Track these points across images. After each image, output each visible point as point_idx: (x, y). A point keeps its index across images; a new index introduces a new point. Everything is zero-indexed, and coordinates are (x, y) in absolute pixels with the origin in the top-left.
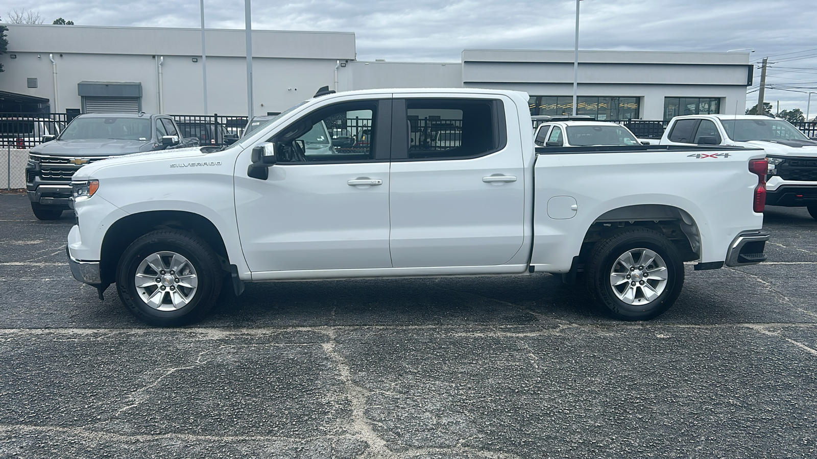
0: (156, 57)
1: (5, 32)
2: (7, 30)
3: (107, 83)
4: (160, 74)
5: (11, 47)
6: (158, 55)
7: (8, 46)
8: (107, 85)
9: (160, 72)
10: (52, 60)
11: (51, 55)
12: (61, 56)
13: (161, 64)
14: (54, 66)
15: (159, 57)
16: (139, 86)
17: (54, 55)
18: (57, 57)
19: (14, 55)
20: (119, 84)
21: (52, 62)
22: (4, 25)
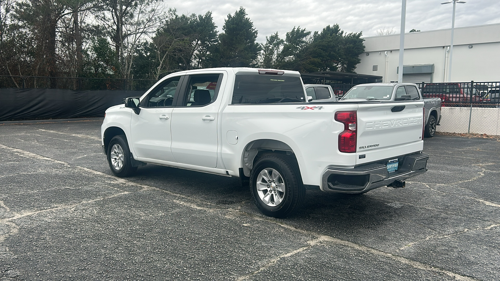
0: (445, 47)
1: (363, 42)
2: (365, 40)
3: (414, 66)
4: (447, 58)
5: (367, 50)
6: (446, 46)
7: (365, 49)
8: (413, 67)
9: (447, 56)
10: (386, 54)
11: (386, 52)
12: (391, 52)
13: (448, 52)
14: (387, 58)
15: (447, 47)
16: (432, 67)
17: (388, 52)
18: (389, 53)
19: (368, 54)
20: (420, 65)
21: (386, 56)
22: (362, 38)
